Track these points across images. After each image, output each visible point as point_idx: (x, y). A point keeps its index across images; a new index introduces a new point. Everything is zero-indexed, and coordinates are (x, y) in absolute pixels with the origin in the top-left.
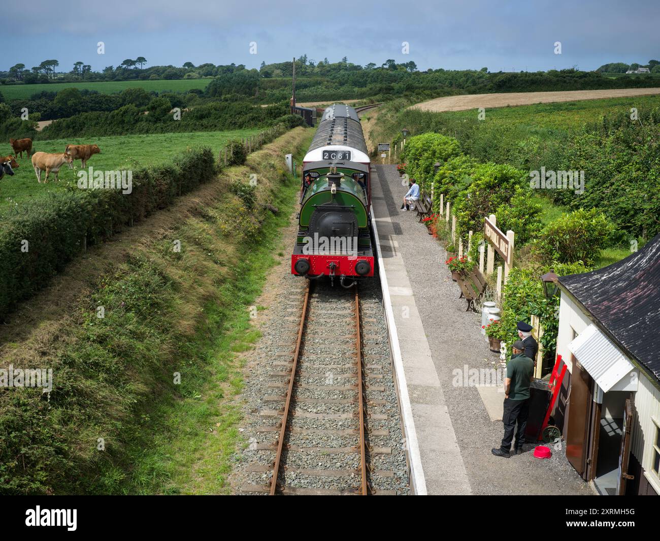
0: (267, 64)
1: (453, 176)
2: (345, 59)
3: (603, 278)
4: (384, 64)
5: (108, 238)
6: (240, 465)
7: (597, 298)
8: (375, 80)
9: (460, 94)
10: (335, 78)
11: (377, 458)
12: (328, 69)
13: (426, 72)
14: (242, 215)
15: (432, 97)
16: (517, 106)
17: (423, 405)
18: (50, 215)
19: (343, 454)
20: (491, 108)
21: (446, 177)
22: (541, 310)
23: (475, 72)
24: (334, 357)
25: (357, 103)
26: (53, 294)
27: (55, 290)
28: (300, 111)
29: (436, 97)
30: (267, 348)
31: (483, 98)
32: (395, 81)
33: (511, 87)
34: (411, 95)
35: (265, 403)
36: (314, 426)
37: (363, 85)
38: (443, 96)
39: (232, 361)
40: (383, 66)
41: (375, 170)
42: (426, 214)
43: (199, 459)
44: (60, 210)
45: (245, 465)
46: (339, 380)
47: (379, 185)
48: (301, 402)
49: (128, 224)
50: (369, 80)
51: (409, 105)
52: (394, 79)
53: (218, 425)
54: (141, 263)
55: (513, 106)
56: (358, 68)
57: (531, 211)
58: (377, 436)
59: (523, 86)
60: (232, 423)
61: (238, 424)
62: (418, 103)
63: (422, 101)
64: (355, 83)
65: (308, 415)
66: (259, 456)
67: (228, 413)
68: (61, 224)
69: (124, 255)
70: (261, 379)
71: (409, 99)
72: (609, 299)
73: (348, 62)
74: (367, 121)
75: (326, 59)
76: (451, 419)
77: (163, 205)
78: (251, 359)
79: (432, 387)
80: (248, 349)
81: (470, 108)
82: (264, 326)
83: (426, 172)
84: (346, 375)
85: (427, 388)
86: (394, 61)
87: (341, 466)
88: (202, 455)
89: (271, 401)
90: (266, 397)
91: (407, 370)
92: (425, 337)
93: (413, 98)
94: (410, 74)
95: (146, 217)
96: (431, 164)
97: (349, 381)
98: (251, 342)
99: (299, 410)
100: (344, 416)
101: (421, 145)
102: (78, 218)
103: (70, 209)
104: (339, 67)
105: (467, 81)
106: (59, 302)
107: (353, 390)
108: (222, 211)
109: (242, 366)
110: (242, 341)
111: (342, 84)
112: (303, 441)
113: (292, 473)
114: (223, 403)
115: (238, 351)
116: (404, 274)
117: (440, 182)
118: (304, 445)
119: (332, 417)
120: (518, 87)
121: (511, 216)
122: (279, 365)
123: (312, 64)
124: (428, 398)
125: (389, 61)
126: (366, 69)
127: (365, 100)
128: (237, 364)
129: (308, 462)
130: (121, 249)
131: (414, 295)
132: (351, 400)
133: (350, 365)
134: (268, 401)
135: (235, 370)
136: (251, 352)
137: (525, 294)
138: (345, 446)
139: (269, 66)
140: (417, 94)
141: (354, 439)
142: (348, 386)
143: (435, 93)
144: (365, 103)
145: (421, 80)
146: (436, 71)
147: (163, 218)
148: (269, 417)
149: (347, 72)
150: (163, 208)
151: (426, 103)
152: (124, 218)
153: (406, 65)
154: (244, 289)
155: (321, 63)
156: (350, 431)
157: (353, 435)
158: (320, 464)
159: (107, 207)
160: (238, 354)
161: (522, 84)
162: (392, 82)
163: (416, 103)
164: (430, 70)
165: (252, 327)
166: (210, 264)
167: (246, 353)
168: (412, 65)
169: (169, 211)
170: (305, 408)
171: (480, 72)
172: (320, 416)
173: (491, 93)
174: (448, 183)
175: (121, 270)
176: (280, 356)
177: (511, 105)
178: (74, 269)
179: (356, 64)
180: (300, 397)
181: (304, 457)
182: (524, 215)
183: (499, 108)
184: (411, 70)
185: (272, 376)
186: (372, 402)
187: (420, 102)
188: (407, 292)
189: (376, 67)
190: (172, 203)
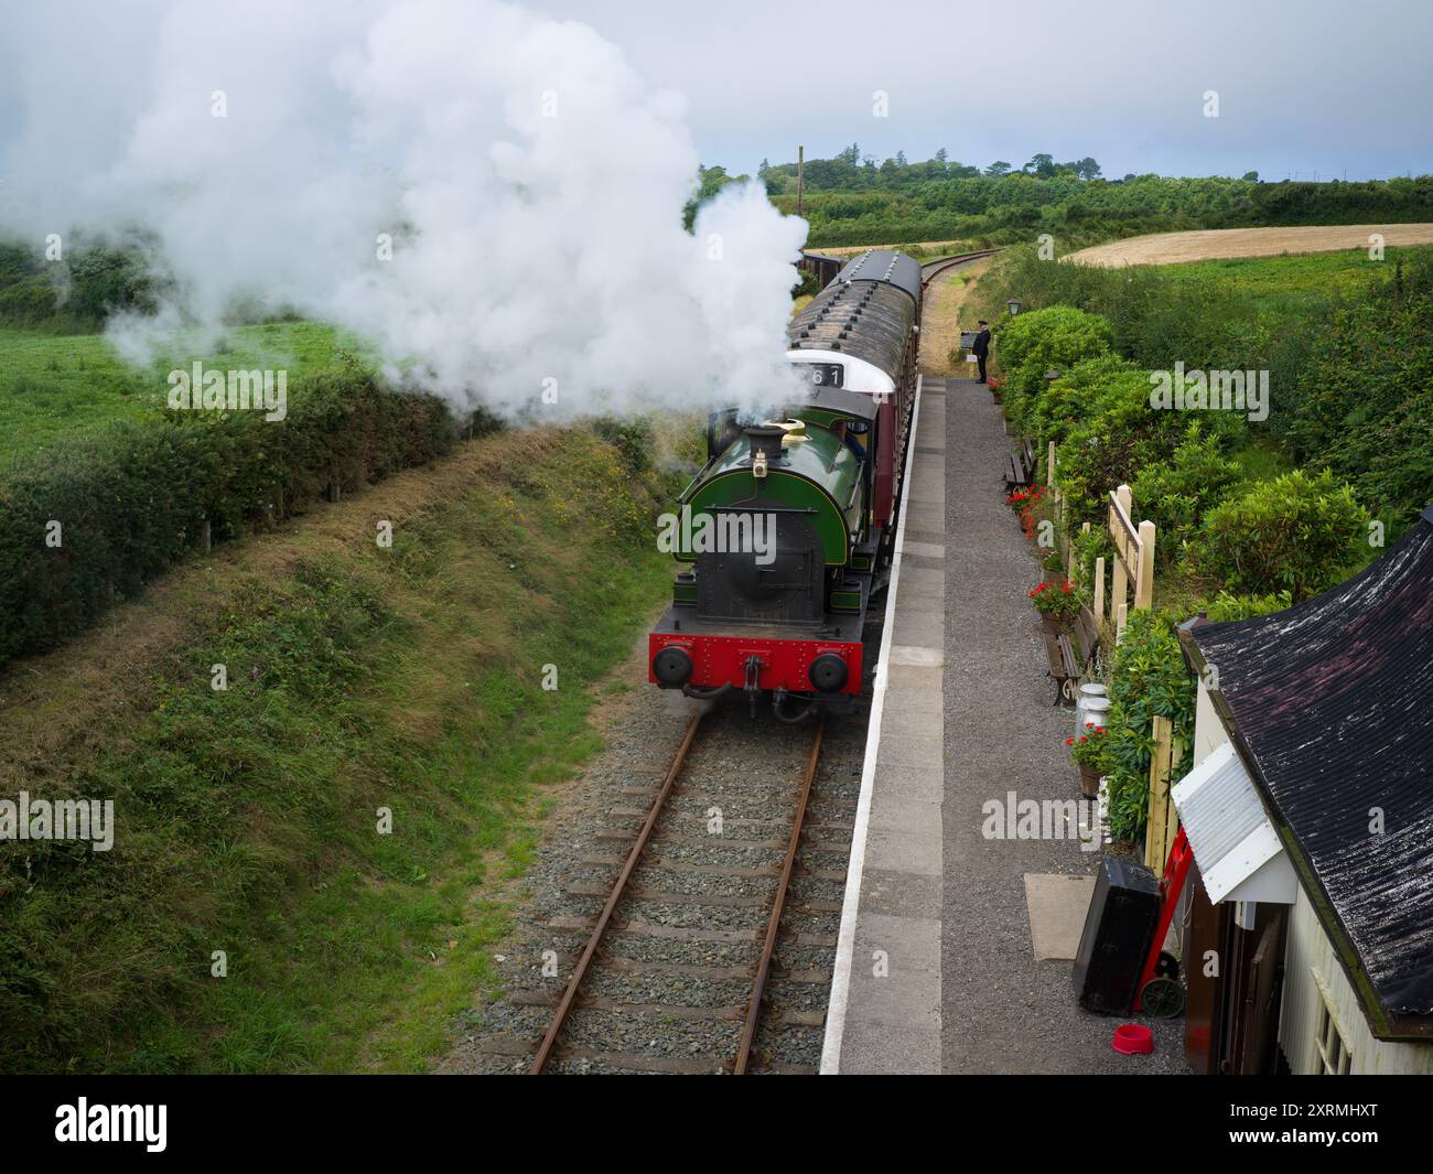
0: (771, 165)
1: (1078, 402)
2: (942, 154)
3: (1283, 631)
4: (1028, 165)
5: (266, 525)
6: (472, 1039)
7: (1255, 677)
8: (1004, 200)
9: (1186, 229)
10: (916, 193)
11: (788, 1034)
12: (906, 174)
13: (1120, 182)
14: (612, 484)
15: (1121, 234)
16: (1304, 254)
17: (888, 918)
18: (105, 471)
19: (711, 1023)
20: (1244, 259)
21: (1062, 402)
22: (1174, 705)
23: (1228, 181)
24: (751, 801)
25: (949, 248)
26: (103, 643)
27: (109, 635)
28: (813, 264)
29: (1131, 235)
30: (608, 776)
31: (1232, 237)
32: (1050, 201)
33: (1300, 213)
34: (1073, 230)
35: (568, 899)
36: (664, 957)
37: (978, 208)
38: (1146, 233)
39: (522, 804)
40: (1025, 168)
41: (943, 389)
42: (1022, 485)
43: (387, 1020)
44: (133, 461)
45: (486, 1038)
46: (747, 854)
47: (943, 422)
48: (648, 900)
49: (327, 496)
50: (992, 199)
51: (1067, 252)
52: (1047, 197)
53: (453, 944)
54: (328, 580)
55: (1297, 255)
56: (970, 172)
57: (1215, 479)
58: (801, 984)
59: (1329, 210)
60: (484, 943)
61: (497, 944)
62: (1089, 247)
63: (1097, 243)
64: (963, 206)
65: (656, 931)
66: (519, 1018)
67: (482, 919)
68: (131, 491)
69: (289, 563)
70: (577, 846)
71: (1069, 239)
72: (1279, 682)
73: (948, 160)
74: (963, 285)
75: (900, 153)
76: (944, 952)
77: (419, 458)
78: (566, 800)
79: (921, 877)
80: (566, 777)
81: (1199, 258)
82: (615, 727)
83: (1029, 392)
84: (767, 843)
85: (910, 878)
86: (1050, 157)
87: (698, 1051)
88: (397, 1011)
89: (581, 895)
90: (574, 888)
91: (874, 833)
92: (941, 760)
93: (1078, 237)
94: (1082, 187)
95: (372, 482)
96: (1041, 374)
97: (770, 857)
98: (576, 762)
99: (639, 916)
100: (736, 935)
101: (1027, 333)
102: (178, 479)
103: (157, 458)
104: (931, 171)
105: (1208, 202)
106: (108, 661)
107: (772, 877)
108: (564, 473)
109: (543, 816)
110: (558, 760)
111: (931, 207)
112: (628, 989)
113: (584, 1060)
114: (477, 896)
115: (540, 782)
116: (937, 618)
117: (1048, 413)
118: (629, 999)
119: (708, 936)
120: (1318, 213)
121: (1168, 488)
122: (622, 816)
123: (869, 165)
124: (903, 902)
125: (1039, 157)
126: (988, 174)
127: (970, 242)
128: (533, 810)
129: (626, 1037)
130: (286, 550)
131: (945, 666)
132: (763, 900)
133: (782, 821)
134: (575, 895)
135: (526, 824)
136: (572, 783)
137: (1146, 668)
138: (722, 1004)
139: (776, 168)
140: (1086, 228)
141: (747, 989)
142: (765, 868)
143: (1129, 225)
144: (971, 248)
145: (1106, 199)
146: (1142, 179)
147: (410, 485)
148: (568, 930)
149: (945, 182)
150: (421, 464)
151: (1108, 247)
152: (314, 483)
153: (1076, 168)
154: (587, 645)
155: (889, 162)
156: (741, 971)
157: (745, 980)
158: (653, 1043)
159: (261, 455)
160: (541, 788)
161: (1325, 208)
162: (1043, 202)
163: (1084, 247)
164: (1130, 177)
165: (591, 728)
166: (512, 588)
167: (559, 787)
168: (1089, 166)
169: (432, 469)
170: (654, 914)
171: (1240, 182)
172: (683, 934)
173: (1258, 226)
174: (1064, 418)
175: (275, 593)
176: (629, 796)
177: (1291, 251)
178: (164, 590)
179: (966, 165)
180: (652, 887)
181: (620, 1025)
182: (1198, 487)
183: (1263, 258)
184: (1089, 177)
185: (601, 840)
186: (807, 907)
187: (1093, 245)
188: (930, 658)
189: (1009, 170)
190: (442, 454)
